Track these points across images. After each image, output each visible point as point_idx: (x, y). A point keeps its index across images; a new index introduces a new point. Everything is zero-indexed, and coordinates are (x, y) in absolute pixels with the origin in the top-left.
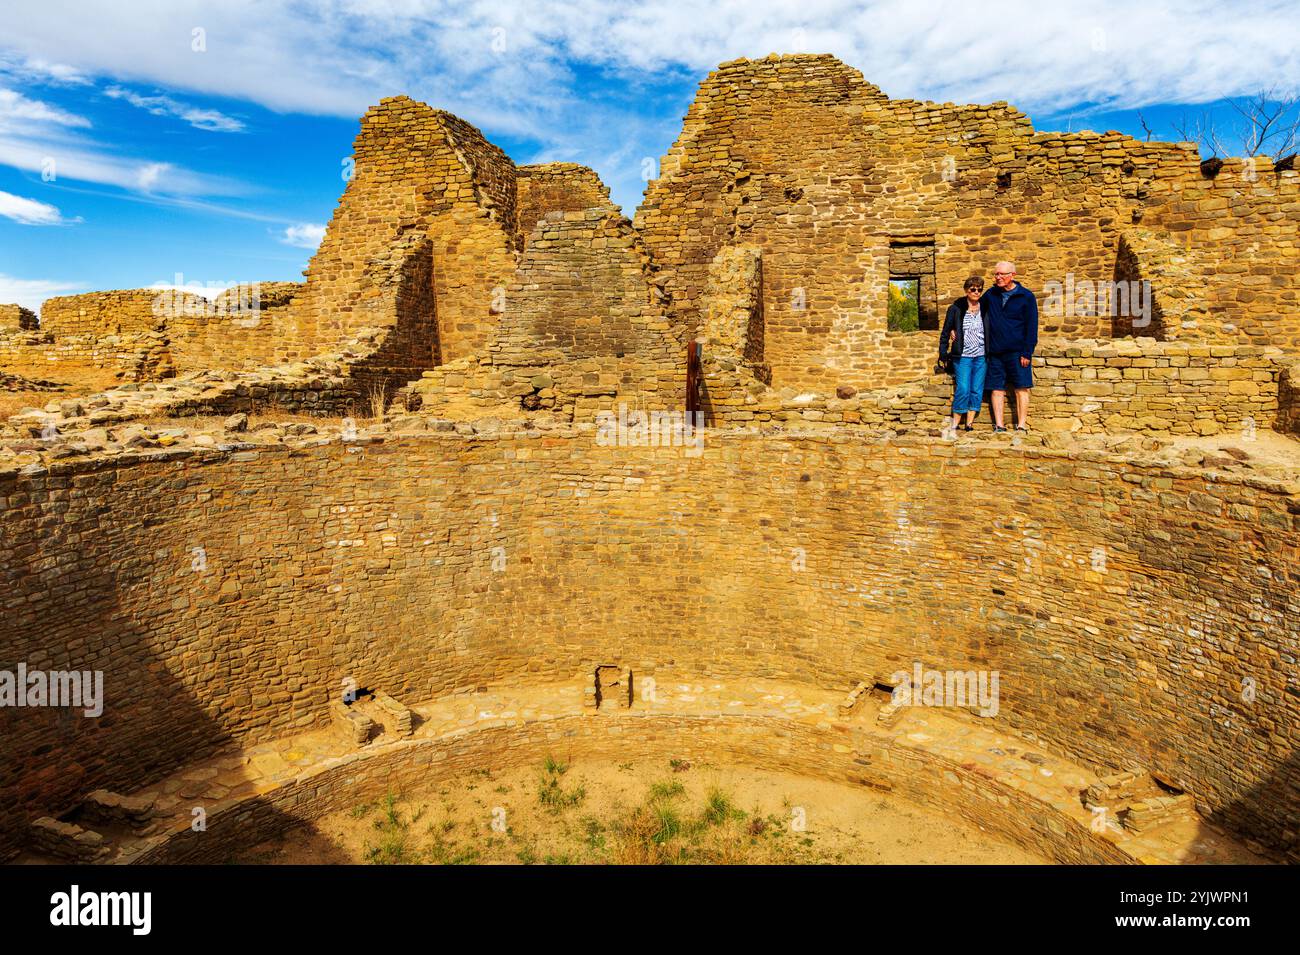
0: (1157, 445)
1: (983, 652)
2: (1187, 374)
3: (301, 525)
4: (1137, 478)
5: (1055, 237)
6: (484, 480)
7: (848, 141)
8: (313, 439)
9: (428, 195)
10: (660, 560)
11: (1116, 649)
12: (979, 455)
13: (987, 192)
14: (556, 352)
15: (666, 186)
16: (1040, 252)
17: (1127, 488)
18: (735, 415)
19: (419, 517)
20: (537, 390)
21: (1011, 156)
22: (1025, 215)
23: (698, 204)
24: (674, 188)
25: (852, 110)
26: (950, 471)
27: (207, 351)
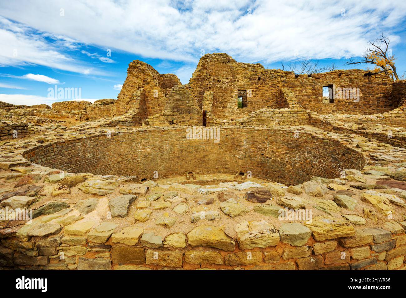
0: (289, 127)
1: (260, 165)
2: (294, 115)
3: (132, 147)
4: (286, 133)
5: (269, 89)
6: (166, 138)
7: (229, 71)
8: (133, 131)
9: (144, 81)
10: (200, 152)
11: (283, 163)
12: (258, 130)
13: (256, 81)
14: (176, 113)
15: (193, 79)
16: (266, 92)
17: (284, 135)
18: (212, 124)
19: (154, 145)
20: (173, 120)
21: (260, 74)
22: (263, 85)
23: (200, 83)
24: (195, 80)
25: (230, 64)
26: (253, 133)
27: (96, 114)
